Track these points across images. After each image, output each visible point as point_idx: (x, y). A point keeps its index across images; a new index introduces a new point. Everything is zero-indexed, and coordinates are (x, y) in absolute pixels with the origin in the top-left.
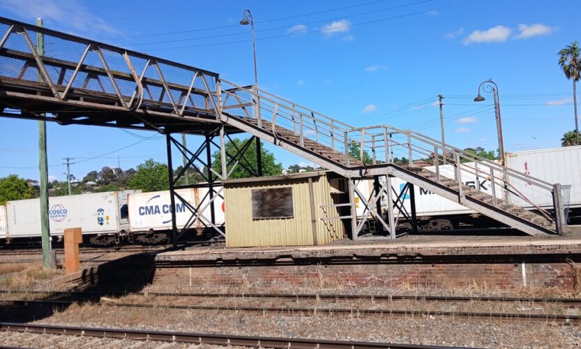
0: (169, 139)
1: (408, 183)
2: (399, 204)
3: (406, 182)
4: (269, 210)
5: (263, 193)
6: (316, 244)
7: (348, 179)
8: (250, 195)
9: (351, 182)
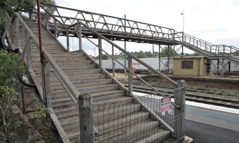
0: (160, 46)
1: (229, 62)
2: (225, 68)
3: (228, 61)
4: (186, 66)
5: (184, 62)
6: (199, 76)
7: (210, 60)
8: (181, 62)
9: (211, 60)
